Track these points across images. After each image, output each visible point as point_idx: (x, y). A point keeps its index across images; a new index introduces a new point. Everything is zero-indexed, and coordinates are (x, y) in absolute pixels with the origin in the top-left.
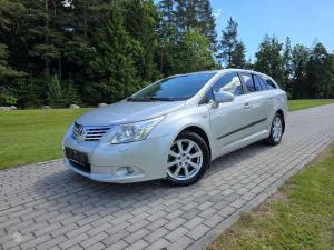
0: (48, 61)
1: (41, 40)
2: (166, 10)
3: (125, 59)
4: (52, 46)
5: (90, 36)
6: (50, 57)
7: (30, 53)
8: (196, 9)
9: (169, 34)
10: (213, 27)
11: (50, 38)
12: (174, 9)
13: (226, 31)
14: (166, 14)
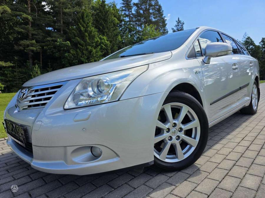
0: (31, 53)
1: (25, 37)
2: (127, 13)
3: (94, 51)
4: (34, 41)
5: (65, 33)
6: (33, 51)
7: (16, 47)
8: (151, 11)
9: (130, 31)
10: (164, 25)
11: (33, 35)
12: (134, 12)
13: (175, 29)
14: (127, 16)
